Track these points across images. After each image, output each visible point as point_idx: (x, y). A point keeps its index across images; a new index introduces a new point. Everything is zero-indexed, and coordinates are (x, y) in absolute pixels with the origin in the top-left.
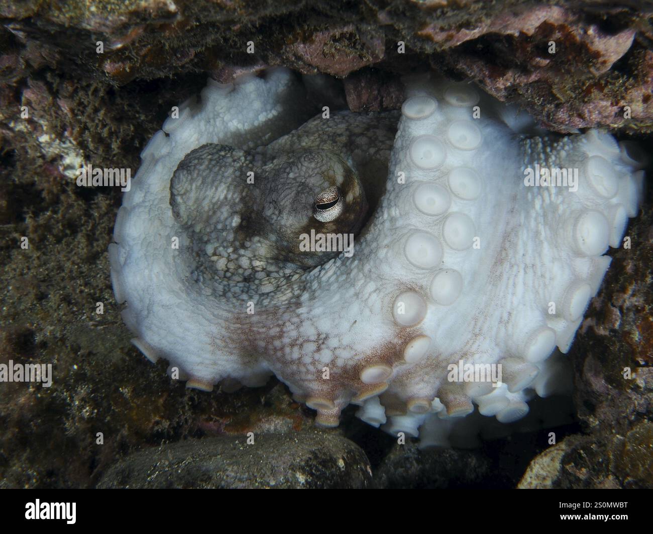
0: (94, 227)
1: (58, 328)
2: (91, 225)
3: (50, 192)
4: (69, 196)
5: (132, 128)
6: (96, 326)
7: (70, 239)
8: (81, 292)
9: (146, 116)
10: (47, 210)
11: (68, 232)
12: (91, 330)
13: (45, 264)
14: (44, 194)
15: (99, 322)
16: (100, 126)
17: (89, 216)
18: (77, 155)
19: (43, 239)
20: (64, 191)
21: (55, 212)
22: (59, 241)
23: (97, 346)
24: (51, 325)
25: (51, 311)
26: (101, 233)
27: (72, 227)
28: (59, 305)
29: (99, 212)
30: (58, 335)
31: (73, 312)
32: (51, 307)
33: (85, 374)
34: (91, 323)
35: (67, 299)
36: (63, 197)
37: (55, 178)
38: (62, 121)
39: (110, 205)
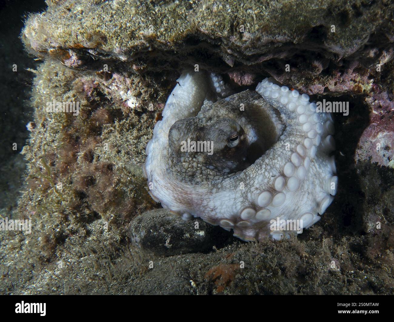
0: (141, 126)
1: (124, 164)
2: (140, 125)
3: (126, 112)
4: (132, 114)
5: (153, 90)
6: (137, 163)
7: (132, 130)
8: (134, 150)
9: (158, 85)
10: (124, 119)
11: (131, 127)
12: (135, 165)
13: (122, 139)
14: (124, 113)
15: (138, 162)
16: (141, 89)
17: (139, 121)
18: (134, 99)
19: (122, 130)
20: (131, 112)
21: (127, 120)
22: (128, 131)
23: (137, 171)
24: (121, 162)
25: (122, 157)
26: (144, 128)
27: (133, 126)
28: (125, 155)
29: (143, 120)
30: (123, 166)
31: (129, 158)
32: (122, 156)
33: (132, 181)
34: (136, 162)
35: (127, 153)
36: (130, 115)
37: (127, 108)
38: (127, 87)
39: (148, 118)
